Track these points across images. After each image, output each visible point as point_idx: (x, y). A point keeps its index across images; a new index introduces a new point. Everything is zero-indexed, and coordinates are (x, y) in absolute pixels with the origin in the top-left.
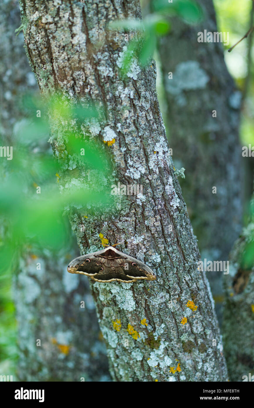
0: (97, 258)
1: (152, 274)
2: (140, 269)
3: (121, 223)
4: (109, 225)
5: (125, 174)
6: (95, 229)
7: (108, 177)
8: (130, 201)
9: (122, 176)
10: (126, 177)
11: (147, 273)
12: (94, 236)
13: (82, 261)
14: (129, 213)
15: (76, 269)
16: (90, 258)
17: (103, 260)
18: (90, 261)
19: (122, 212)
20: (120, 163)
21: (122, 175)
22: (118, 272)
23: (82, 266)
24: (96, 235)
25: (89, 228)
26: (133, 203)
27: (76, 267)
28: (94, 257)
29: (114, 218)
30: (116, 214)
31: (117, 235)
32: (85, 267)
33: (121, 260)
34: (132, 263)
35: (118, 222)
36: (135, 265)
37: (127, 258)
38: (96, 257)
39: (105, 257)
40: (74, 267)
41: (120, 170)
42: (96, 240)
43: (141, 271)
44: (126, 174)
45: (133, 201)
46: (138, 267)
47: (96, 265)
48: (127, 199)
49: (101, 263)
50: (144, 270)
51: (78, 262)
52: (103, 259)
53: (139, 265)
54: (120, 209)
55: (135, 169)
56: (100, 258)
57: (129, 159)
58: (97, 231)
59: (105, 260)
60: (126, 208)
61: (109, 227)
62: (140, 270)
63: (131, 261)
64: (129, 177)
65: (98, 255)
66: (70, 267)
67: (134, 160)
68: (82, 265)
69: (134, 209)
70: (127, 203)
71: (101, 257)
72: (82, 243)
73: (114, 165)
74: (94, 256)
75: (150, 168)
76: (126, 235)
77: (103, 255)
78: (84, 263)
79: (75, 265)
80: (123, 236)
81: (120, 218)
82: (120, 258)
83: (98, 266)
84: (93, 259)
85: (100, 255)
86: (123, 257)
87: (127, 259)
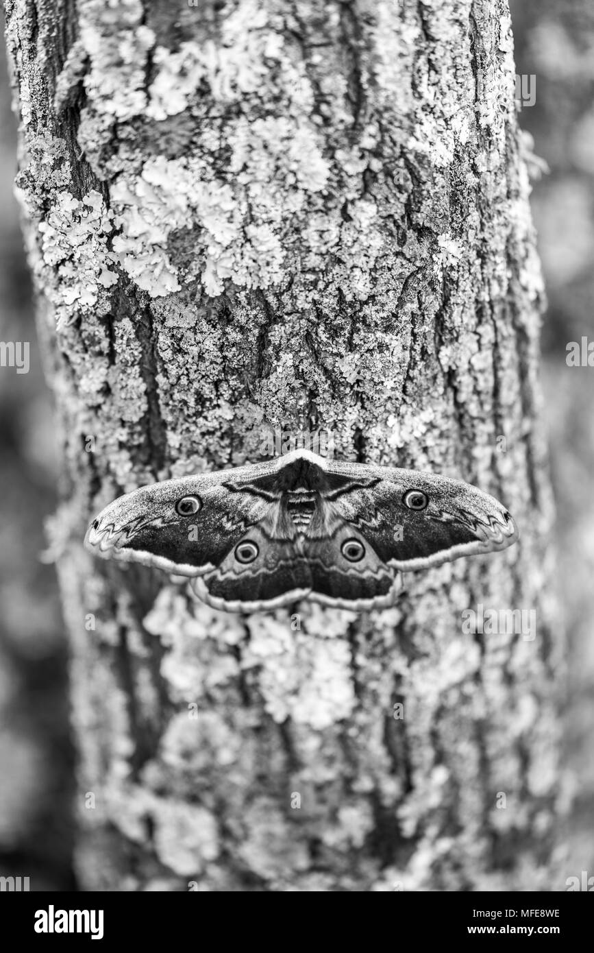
0: (235, 497)
1: (501, 519)
2: (441, 512)
3: (357, 356)
4: (296, 367)
5: (407, 141)
6: (217, 384)
7: (339, 155)
8: (409, 260)
9: (398, 150)
10: (411, 157)
11: (476, 522)
12: (206, 418)
13: (164, 503)
14: (395, 316)
15: (124, 540)
16: (202, 493)
17: (258, 507)
18: (202, 505)
19: (368, 310)
20: (394, 93)
21: (395, 143)
22: (318, 561)
23: (154, 528)
24: (218, 412)
25: (190, 382)
26: (420, 268)
27: (126, 530)
28: (225, 490)
29: (324, 337)
30: (339, 321)
31: (328, 412)
32: (167, 533)
33: (356, 495)
34: (405, 495)
35: (342, 350)
36: (417, 501)
37: (379, 480)
38: (232, 489)
39: (271, 494)
40: (118, 528)
41: (391, 123)
42: (210, 433)
43: (449, 522)
44: (412, 144)
45: (418, 264)
46: (433, 506)
47: (221, 529)
48: (397, 254)
49: (245, 519)
50: (462, 511)
51: (143, 509)
52: (261, 502)
53: (438, 496)
54: (364, 297)
55: (441, 122)
56: (248, 498)
57: (425, 78)
58: (227, 396)
59: (268, 506)
60: (388, 291)
61: (299, 375)
62: (446, 517)
63: (398, 487)
64: (421, 158)
65: (240, 484)
66: (102, 527)
67: (443, 84)
68: (158, 523)
69: (416, 300)
70: (395, 272)
71: (253, 493)
72: (130, 449)
73: (370, 100)
74: (224, 485)
75: (483, 122)
76: (363, 407)
77: (263, 486)
78: (169, 513)
79: (125, 522)
80: (353, 414)
81: (351, 339)
82: (350, 490)
83: (226, 533)
84: (215, 498)
85: (253, 482)
86: (362, 480)
87: (379, 485)
